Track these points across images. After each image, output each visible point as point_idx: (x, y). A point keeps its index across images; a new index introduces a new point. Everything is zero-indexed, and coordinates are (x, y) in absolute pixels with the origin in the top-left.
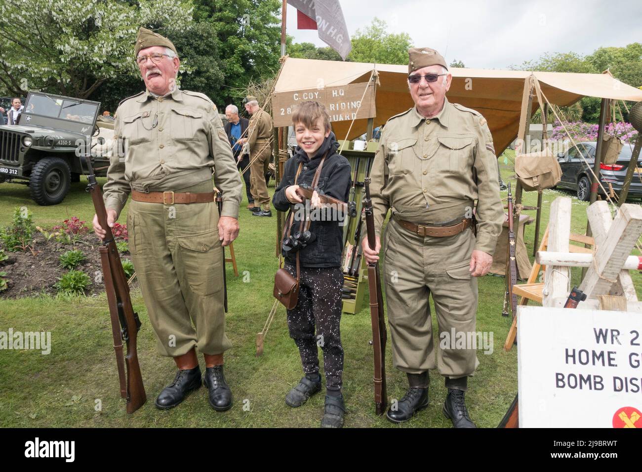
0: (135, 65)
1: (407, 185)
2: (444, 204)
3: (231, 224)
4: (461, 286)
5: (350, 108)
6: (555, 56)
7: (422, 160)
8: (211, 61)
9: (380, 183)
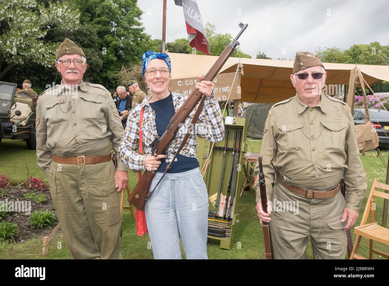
0: (37, 55)
1: (300, 159)
2: (329, 174)
3: (124, 177)
4: (338, 234)
5: (222, 91)
6: (325, 50)
7: (310, 139)
8: (93, 52)
9: (270, 155)
